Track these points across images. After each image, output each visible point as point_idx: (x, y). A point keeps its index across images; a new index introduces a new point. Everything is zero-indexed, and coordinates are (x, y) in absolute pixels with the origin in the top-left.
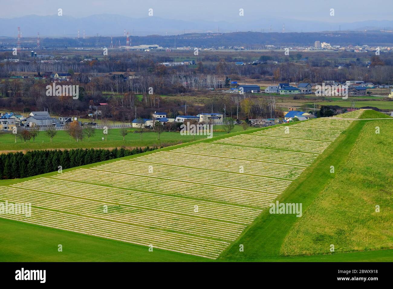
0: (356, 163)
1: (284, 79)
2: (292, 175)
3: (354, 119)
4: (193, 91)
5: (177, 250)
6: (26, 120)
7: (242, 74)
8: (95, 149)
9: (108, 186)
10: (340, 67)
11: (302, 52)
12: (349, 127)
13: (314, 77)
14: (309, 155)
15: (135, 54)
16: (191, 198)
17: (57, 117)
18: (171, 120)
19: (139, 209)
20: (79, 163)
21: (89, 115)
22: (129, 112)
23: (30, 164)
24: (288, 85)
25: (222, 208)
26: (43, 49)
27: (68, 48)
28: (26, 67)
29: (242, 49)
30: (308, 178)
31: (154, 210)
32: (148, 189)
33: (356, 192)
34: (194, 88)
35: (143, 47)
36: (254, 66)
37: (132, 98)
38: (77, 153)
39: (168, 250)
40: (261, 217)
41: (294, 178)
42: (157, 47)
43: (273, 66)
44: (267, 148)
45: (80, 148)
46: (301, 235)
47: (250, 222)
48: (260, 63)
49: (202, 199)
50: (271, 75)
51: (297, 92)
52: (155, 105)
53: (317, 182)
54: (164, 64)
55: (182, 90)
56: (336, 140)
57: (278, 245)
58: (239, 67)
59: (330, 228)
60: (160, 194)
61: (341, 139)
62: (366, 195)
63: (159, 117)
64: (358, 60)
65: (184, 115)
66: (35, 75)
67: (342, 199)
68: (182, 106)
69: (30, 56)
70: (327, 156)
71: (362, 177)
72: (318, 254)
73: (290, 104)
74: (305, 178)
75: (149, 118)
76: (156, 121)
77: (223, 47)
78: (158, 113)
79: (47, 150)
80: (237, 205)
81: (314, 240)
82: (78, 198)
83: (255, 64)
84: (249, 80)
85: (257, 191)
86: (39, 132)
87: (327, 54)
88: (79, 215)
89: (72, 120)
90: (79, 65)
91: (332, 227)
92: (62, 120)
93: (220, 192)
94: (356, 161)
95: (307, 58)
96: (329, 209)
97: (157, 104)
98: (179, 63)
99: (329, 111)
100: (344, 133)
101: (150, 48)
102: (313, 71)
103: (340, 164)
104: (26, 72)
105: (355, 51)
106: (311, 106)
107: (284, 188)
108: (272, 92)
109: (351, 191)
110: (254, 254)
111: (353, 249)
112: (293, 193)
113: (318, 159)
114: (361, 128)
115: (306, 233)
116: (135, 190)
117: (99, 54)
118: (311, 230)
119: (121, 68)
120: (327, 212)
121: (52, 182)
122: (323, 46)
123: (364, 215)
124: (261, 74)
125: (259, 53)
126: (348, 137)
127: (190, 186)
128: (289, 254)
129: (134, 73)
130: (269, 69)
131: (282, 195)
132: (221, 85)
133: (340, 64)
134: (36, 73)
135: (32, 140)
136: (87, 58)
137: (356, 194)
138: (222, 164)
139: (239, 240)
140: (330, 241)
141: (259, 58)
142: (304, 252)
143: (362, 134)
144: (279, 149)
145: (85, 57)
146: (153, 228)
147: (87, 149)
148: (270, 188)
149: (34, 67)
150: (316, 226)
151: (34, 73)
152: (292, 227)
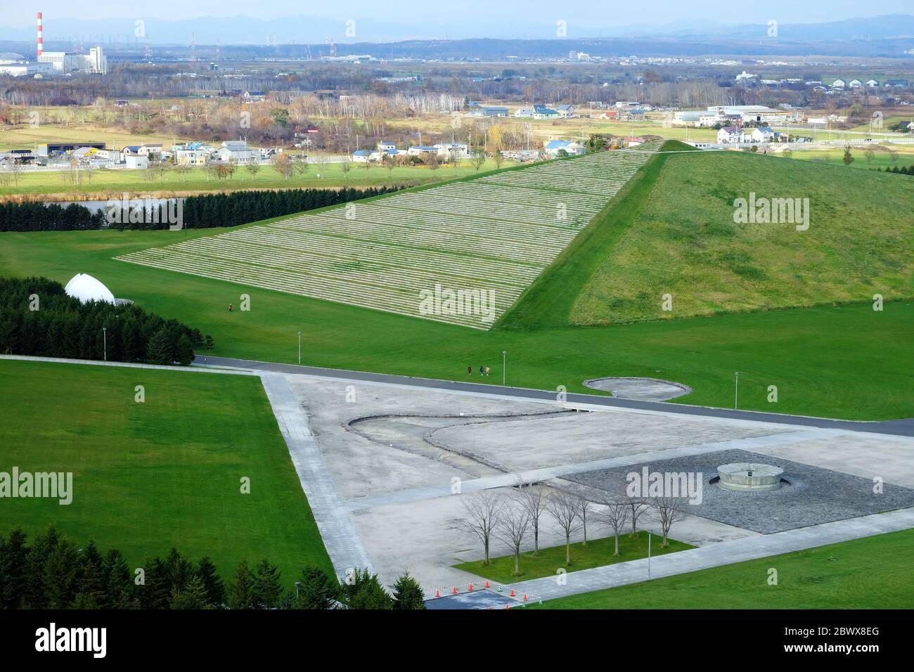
0: (658, 209)
1: (537, 100)
2: (579, 223)
3: (653, 152)
4: (424, 114)
5: (438, 319)
6: (216, 152)
7: (483, 93)
8: (317, 189)
9: (342, 237)
10: (606, 85)
11: (555, 65)
12: (647, 163)
13: (576, 97)
14: (598, 197)
15: (343, 67)
16: (450, 253)
17: (257, 148)
18: (402, 153)
19: (385, 267)
20: (298, 208)
21: (296, 145)
22: (348, 142)
23: (235, 208)
24: (544, 106)
25: (491, 265)
26: (223, 60)
27: (256, 59)
28: (207, 83)
29: (477, 61)
30: (599, 226)
31: (404, 268)
32: (394, 241)
33: (659, 245)
34: (424, 111)
35: (351, 57)
36: (497, 83)
37: (349, 123)
38: (295, 195)
39: (425, 319)
40: (542, 277)
41: (581, 227)
42: (368, 58)
43: (521, 83)
44: (543, 189)
45: (298, 189)
46: (593, 299)
47: (529, 283)
48: (503, 79)
49: (465, 254)
50: (520, 94)
51: (555, 116)
52: (378, 133)
53: (611, 232)
54: (383, 79)
55: (410, 113)
56: (631, 179)
57: (566, 312)
58: (478, 83)
59: (630, 291)
60: (410, 247)
61: (638, 177)
62: (672, 248)
63: (387, 148)
64: (627, 75)
65: (418, 145)
66: (219, 94)
67: (643, 254)
68: (413, 134)
69: (209, 69)
70: (621, 199)
71: (667, 225)
72: (617, 323)
73: (547, 131)
74: (595, 228)
75: (374, 148)
76: (383, 153)
77: (453, 58)
78: (385, 142)
79: (257, 190)
80: (510, 261)
81: (610, 306)
82: (305, 252)
83: (498, 80)
84: (492, 100)
85: (534, 244)
86: (237, 167)
87: (586, 68)
88: (307, 274)
89: (276, 152)
90: (274, 80)
91: (633, 289)
92: (264, 152)
93: (486, 245)
94: (658, 205)
95: (561, 73)
96: (627, 267)
97: (381, 132)
98: (402, 79)
99: (602, 141)
100: (641, 169)
101: (360, 59)
102: (574, 89)
103: (638, 209)
104: (207, 90)
105: (621, 63)
106: (577, 134)
107: (570, 240)
108: (525, 116)
109: (653, 244)
110: (537, 323)
111: (660, 317)
112: (581, 246)
113: (610, 202)
114: (663, 164)
115: (601, 298)
116: (377, 242)
117: (297, 66)
118: (605, 294)
119: (328, 85)
120: (624, 270)
121: (269, 232)
122: (579, 57)
123: (672, 275)
124: (507, 93)
125: (500, 65)
126: (647, 175)
127: (448, 237)
128: (580, 324)
129: (346, 91)
130: (516, 87)
131: (567, 248)
132: (458, 107)
133: (606, 81)
134: (221, 91)
135: (228, 177)
136: (282, 72)
137: (660, 247)
138: (487, 209)
139: (516, 306)
140: (631, 307)
141: (501, 73)
142: (599, 321)
143: (663, 171)
144: (559, 190)
145: (280, 70)
146: (405, 291)
147: (307, 190)
148: (552, 240)
149: (217, 83)
150: (612, 288)
151: (218, 91)
152: (582, 290)
